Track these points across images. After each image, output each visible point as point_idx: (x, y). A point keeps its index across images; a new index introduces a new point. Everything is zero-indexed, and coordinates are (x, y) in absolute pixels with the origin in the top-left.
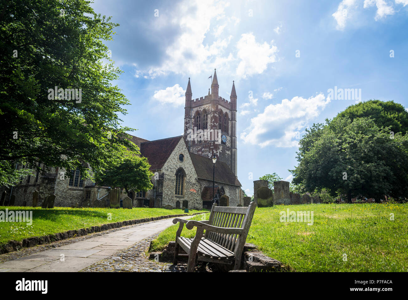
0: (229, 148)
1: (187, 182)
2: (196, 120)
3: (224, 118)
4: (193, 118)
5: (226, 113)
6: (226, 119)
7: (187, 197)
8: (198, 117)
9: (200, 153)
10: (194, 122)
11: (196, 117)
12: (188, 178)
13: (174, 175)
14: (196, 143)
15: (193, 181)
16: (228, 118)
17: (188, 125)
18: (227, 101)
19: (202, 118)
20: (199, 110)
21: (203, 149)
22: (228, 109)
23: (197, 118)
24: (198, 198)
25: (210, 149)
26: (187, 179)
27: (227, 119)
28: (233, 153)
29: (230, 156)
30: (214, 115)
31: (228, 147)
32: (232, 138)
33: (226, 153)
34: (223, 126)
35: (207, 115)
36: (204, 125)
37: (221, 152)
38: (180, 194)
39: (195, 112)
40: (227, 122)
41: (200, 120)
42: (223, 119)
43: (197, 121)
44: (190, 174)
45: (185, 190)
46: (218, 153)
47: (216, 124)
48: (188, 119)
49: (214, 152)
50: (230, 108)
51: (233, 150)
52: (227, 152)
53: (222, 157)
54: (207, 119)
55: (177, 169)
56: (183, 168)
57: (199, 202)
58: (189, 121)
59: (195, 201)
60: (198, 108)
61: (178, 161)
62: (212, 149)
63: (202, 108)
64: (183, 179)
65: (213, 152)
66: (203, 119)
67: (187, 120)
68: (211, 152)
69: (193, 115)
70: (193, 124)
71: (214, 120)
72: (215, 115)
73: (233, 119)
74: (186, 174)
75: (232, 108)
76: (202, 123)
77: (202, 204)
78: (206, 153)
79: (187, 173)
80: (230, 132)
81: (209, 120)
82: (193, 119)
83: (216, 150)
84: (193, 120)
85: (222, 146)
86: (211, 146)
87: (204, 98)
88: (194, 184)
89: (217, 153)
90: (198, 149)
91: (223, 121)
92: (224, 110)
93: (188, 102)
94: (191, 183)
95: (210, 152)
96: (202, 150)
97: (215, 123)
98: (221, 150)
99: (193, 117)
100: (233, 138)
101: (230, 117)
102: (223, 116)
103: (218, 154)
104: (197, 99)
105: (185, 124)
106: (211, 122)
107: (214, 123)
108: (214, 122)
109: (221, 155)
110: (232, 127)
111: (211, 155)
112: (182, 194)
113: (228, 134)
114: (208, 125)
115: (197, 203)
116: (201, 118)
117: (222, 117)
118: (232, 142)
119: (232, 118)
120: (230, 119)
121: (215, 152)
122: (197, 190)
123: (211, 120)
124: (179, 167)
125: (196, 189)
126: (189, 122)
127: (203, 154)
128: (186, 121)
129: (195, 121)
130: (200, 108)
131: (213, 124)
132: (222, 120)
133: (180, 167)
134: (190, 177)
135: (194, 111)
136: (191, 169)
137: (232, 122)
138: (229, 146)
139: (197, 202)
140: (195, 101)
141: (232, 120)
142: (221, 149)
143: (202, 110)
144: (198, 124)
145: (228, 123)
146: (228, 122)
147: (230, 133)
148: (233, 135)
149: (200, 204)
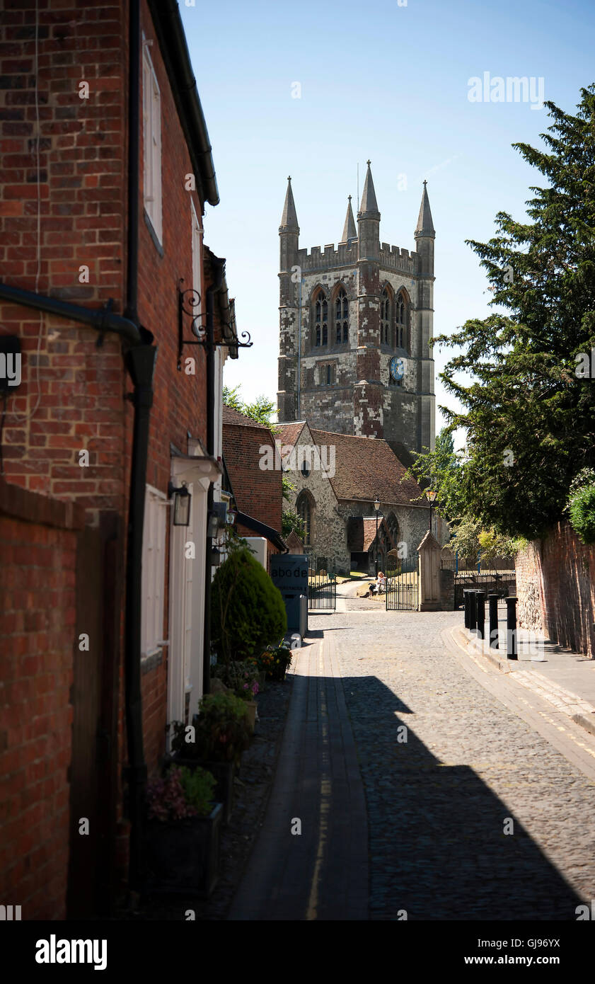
0: (411, 395)
1: (318, 517)
2: (315, 313)
3: (398, 304)
4: (307, 307)
5: (403, 289)
6: (402, 306)
7: (320, 548)
8: (321, 304)
9: (330, 413)
10: (308, 320)
11: (314, 305)
12: (320, 509)
13: (293, 507)
14: (316, 384)
15: (330, 514)
16: (409, 304)
17: (291, 329)
18: (405, 251)
19: (332, 310)
20: (322, 282)
21: (338, 403)
22: (407, 275)
23: (318, 305)
24: (340, 550)
25: (358, 405)
26: (316, 511)
27: (405, 307)
28: (423, 409)
29: (414, 418)
30: (367, 305)
31: (410, 392)
32: (420, 364)
33: (404, 411)
34: (393, 330)
35: (346, 302)
36: (338, 329)
37: (389, 408)
38: (306, 543)
39: (310, 287)
40: (405, 316)
41: (325, 315)
42: (393, 309)
43: (318, 316)
44: (323, 500)
45: (315, 535)
46: (382, 415)
47: (374, 332)
48: (291, 311)
49: (370, 415)
50: (413, 271)
51: (424, 399)
52: (407, 407)
53: (392, 422)
54: (346, 314)
55: (298, 493)
56: (309, 490)
57: (342, 556)
58: (293, 315)
59: (334, 555)
60: (321, 276)
61: (299, 476)
62: (364, 406)
63: (330, 279)
64: (309, 511)
65: (366, 414)
66: (335, 312)
67: (286, 313)
68: (361, 414)
69: (305, 298)
70: (306, 325)
71: (366, 321)
72: (372, 305)
73: (424, 306)
74: (316, 501)
75: (420, 270)
76: (332, 324)
77: (349, 561)
78: (348, 416)
79: (316, 498)
80: (415, 344)
81: (353, 320)
82: (304, 310)
83: (375, 410)
84: (306, 313)
85: (390, 393)
86: (361, 398)
87: (336, 249)
88: (332, 520)
89: (378, 415)
90: (324, 401)
91: (393, 315)
92: (398, 282)
93: (288, 255)
94: (326, 518)
95: (357, 415)
96: (336, 405)
97: (371, 331)
98: (389, 405)
99: (303, 303)
100: (424, 362)
101: (413, 298)
102: (393, 300)
103: (381, 419)
104: (316, 250)
105: (281, 324)
106: (360, 328)
107: (367, 331)
108: (367, 328)
109: (388, 418)
110: (420, 328)
111: (362, 422)
112: (309, 543)
113: (409, 351)
114: (351, 333)
115: (339, 559)
116: (329, 308)
117: (390, 304)
118: (419, 377)
119: (420, 302)
120: (416, 305)
121: (372, 414)
122: (338, 531)
123: (361, 318)
124: (302, 488)
125: (336, 530)
126: (294, 319)
127: (337, 417)
128: (284, 316)
129: (311, 316)
130: (325, 278)
131: (364, 334)
132: (390, 313)
133: (304, 489)
134: (324, 507)
135: (307, 286)
136: (325, 489)
137: (421, 315)
138: (411, 389)
139: (339, 556)
140: (309, 253)
141: (420, 308)
142: (388, 401)
143: (331, 284)
144: (321, 327)
145: (409, 318)
146: (408, 314)
147: (415, 347)
148: (424, 355)
149: (346, 561)
